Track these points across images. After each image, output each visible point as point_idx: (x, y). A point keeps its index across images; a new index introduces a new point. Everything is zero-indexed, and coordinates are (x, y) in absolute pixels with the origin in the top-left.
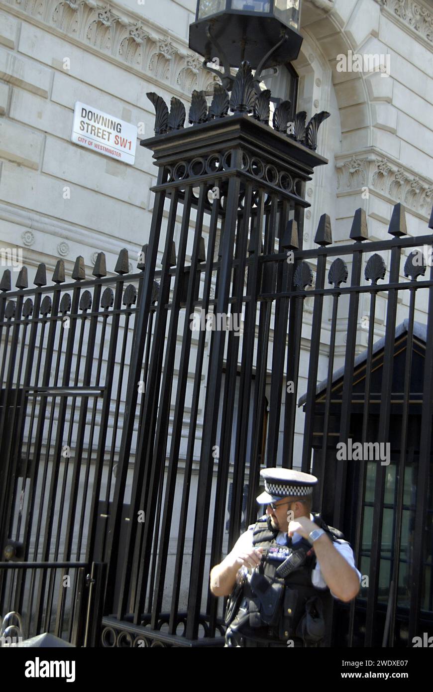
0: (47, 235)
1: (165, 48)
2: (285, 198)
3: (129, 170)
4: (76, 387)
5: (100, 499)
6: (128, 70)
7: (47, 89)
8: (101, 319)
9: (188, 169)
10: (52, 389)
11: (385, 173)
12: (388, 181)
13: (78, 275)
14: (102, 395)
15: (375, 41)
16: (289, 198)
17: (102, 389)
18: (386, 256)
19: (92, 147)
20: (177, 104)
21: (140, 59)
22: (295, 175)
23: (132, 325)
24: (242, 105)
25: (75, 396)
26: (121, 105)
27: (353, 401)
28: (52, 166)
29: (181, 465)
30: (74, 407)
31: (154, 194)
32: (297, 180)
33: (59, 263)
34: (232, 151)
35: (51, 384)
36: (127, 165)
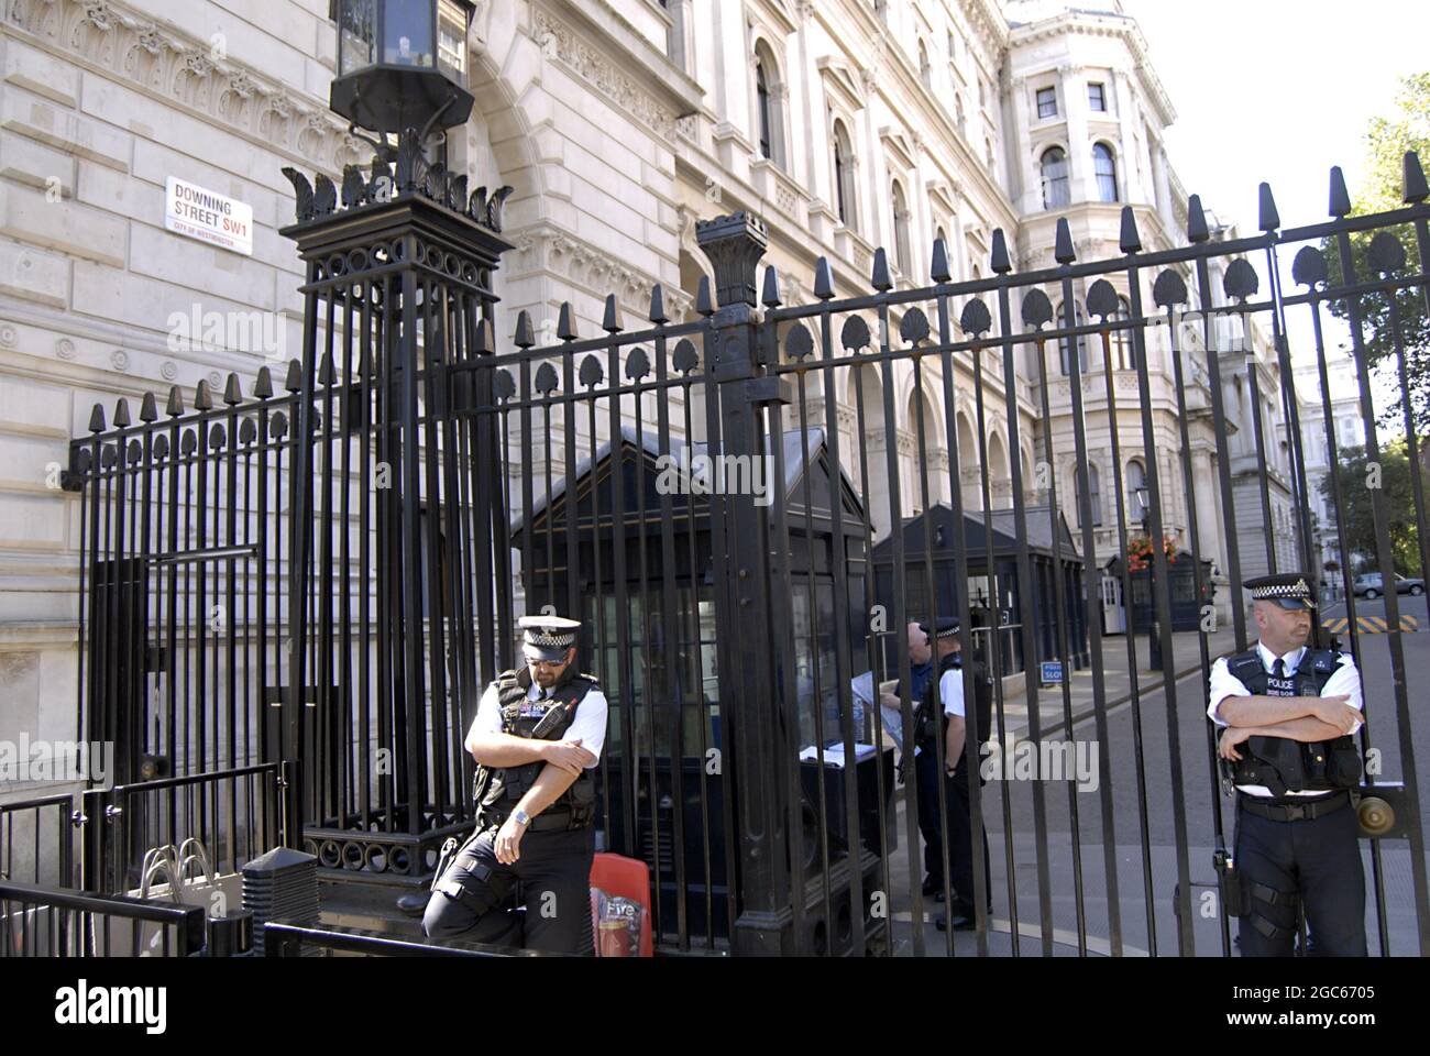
0: (145, 354)
1: (279, 104)
2: (469, 293)
3: (246, 262)
4: (216, 548)
5: (268, 685)
6: (233, 132)
7: (126, 161)
8: (241, 458)
9: (346, 263)
10: (181, 553)
11: (583, 261)
12: (567, 260)
13: (202, 403)
14: (254, 554)
15: (537, 90)
16: (475, 293)
17: (254, 547)
18: (602, 356)
19: (195, 235)
20: (324, 182)
21: (248, 119)
22: (479, 265)
23: (285, 463)
24: (410, 183)
25: (216, 560)
26: (227, 179)
27: (581, 527)
28: (142, 262)
29: (355, 630)
30: (216, 574)
31: (303, 296)
32: (481, 270)
33: (173, 390)
34: (403, 239)
35: (181, 547)
36: (242, 256)
